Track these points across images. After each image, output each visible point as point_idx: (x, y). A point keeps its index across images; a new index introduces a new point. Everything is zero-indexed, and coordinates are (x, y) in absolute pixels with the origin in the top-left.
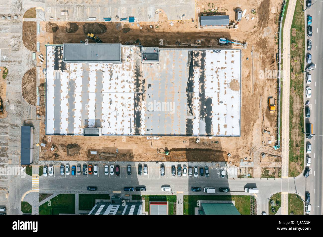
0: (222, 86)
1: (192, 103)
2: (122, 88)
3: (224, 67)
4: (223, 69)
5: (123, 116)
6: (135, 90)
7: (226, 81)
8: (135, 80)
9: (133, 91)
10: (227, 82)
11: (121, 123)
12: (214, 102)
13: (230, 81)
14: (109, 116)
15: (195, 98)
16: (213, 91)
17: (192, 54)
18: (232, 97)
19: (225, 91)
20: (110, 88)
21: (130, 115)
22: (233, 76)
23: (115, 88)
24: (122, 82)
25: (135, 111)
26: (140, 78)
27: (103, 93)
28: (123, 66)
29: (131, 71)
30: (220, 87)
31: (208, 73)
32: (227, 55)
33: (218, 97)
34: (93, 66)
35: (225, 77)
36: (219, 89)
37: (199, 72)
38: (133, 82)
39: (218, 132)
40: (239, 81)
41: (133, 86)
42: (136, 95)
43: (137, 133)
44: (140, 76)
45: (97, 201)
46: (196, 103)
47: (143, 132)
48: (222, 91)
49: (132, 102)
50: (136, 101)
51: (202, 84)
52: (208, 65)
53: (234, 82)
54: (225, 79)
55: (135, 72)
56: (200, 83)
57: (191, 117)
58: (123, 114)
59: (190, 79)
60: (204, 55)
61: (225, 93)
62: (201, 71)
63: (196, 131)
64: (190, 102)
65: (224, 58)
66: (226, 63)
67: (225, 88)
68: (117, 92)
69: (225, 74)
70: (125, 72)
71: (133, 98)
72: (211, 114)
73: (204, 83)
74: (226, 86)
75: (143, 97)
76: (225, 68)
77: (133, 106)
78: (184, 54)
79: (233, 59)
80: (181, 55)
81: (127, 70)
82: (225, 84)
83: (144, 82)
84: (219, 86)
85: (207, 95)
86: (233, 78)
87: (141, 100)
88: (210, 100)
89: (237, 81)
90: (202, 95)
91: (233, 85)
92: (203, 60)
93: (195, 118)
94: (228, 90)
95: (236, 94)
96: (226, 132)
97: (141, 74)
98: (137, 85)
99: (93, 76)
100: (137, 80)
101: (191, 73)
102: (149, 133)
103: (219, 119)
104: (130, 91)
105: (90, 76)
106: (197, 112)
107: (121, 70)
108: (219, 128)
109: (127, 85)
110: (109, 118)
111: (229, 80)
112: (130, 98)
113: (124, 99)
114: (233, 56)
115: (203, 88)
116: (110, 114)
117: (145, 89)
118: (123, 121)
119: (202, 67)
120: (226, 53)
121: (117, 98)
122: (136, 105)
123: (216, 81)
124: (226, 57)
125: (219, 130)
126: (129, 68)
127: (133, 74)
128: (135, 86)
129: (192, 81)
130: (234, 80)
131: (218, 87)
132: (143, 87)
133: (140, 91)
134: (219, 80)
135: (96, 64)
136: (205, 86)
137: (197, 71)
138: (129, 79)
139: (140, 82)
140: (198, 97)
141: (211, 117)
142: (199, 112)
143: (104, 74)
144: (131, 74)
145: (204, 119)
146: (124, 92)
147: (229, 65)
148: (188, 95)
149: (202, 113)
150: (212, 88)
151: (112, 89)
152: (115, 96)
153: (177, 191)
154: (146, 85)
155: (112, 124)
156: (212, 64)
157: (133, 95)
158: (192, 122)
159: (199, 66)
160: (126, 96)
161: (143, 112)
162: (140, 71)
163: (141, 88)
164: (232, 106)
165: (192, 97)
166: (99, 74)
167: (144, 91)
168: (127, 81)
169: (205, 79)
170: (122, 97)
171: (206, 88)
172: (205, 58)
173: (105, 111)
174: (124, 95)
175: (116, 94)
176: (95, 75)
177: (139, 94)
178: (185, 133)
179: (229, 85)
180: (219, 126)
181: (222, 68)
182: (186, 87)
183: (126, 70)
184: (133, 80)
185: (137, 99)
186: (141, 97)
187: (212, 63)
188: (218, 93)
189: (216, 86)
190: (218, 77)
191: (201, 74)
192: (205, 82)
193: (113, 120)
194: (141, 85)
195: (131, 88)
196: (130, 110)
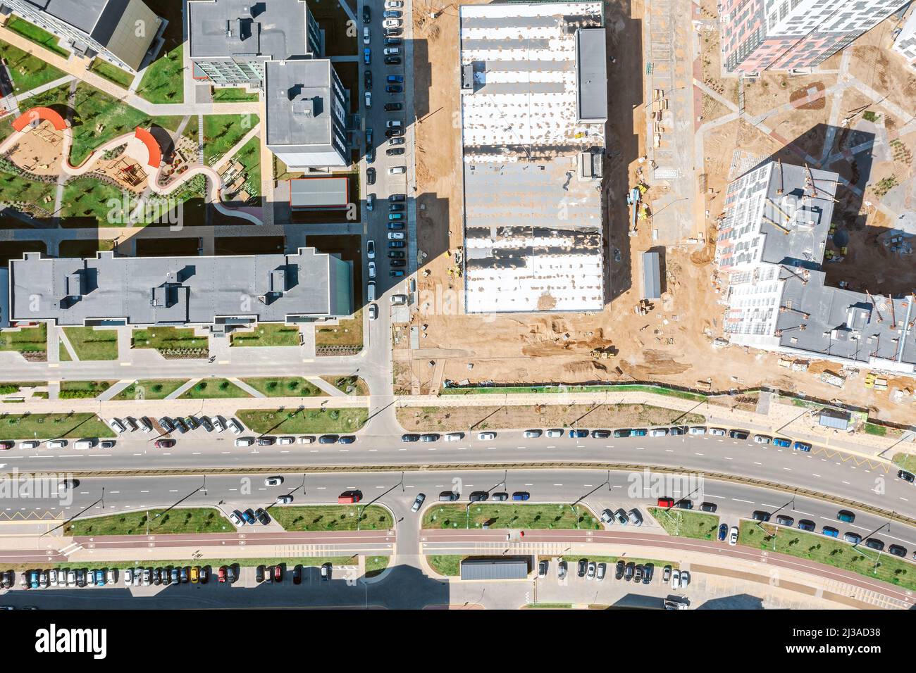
0: (545, 283)
1: (516, 236)
2: (538, 125)
3: (575, 285)
4: (572, 284)
5: (493, 126)
6: (534, 145)
7: (553, 288)
8: (551, 145)
9: (532, 142)
10: (551, 290)
11: (482, 125)
12: (520, 271)
13: (553, 296)
14: (493, 105)
15: (524, 241)
16: (537, 269)
17: (593, 233)
18: (527, 299)
19: (537, 288)
20: (536, 105)
21: (495, 137)
22: (561, 299)
23: (536, 114)
24: (547, 124)
25: (501, 146)
26: (554, 152)
27: (528, 94)
28: (572, 125)
29: (564, 138)
30: (542, 279)
31: (565, 259)
32: (594, 289)
33: (528, 277)
34: (571, 77)
35: (559, 288)
36: (540, 277)
37: (565, 245)
38: (547, 141)
39: (472, 278)
40: (553, 309)
41: (542, 142)
42: (526, 146)
43: (466, 150)
44: (557, 152)
45: (348, 92)
46: (517, 243)
47: (468, 159)
48: (538, 283)
49: (516, 141)
50: (516, 147)
51: (547, 249)
52: (577, 259)
53: (553, 300)
54: (555, 288)
55: (564, 145)
56: (549, 247)
57: (494, 232)
58: (497, 128)
59: (555, 232)
60: (594, 252)
61: (533, 288)
62: (569, 249)
63: (472, 243)
64: (517, 231)
65: (590, 286)
66: (581, 288)
67: (542, 288)
68: (531, 116)
69: (565, 288)
70: (562, 130)
71: (522, 142)
72: (499, 267)
73: (549, 253)
74: (546, 289)
75: (524, 158)
76: (574, 287)
77: (508, 142)
78: (595, 220)
79: (589, 299)
80: (592, 217)
81: (566, 132)
82: (549, 288)
83: (548, 159)
84: (544, 278)
85: (529, 260)
86: (558, 300)
87: (520, 155)
88: (521, 264)
89: (554, 306)
90: (529, 251)
91: (547, 299)
92: (585, 251)
93: (493, 241)
94: (539, 293)
95: (533, 305)
96: (472, 290)
97: (560, 153)
98: (543, 149)
99: (556, 77)
100: (551, 148)
101: (562, 233)
102: (468, 170)
103: (492, 279)
104: (532, 138)
105: (555, 73)
106: (502, 244)
107: (567, 121)
108: (478, 279)
109: (543, 131)
110: (490, 105)
111: (554, 294)
112: (522, 137)
113: (520, 128)
114: (594, 298)
115: (541, 252)
116: (496, 106)
117: (536, 161)
118: (485, 128)
119: (573, 251)
120: (598, 288)
121: (522, 116)
122: (511, 147)
123: (553, 273)
124: (591, 287)
125: (474, 280)
126: (569, 134)
127: (561, 141)
128: (541, 145)
129: (552, 235)
130: (555, 302)
131: (542, 276)
132: (540, 158)
133: (532, 154)
134: (554, 277)
135: (574, 82)
136: (544, 256)
137: (568, 242)
138: (552, 136)
139: (547, 153)
140: (526, 246)
141: (495, 265)
142: (503, 247)
143: (558, 95)
144: (559, 137)
145: (491, 256)
146: (531, 127)
147: (578, 293)
148: (527, 228)
149: (500, 252)
150: (541, 267)
151: (534, 110)
152: (525, 114)
153: (368, 224)
154: (543, 162)
155: (478, 110)
156: (579, 266)
157: (526, 142)
158: (486, 237)
159: (576, 246)
160: (526, 132)
161: (500, 159)
162: (565, 153)
163: (538, 154)
164: (513, 300)
165: (526, 235)
166: (559, 88)
167: (535, 159)
168: (549, 132)
169: (556, 256)
170: (522, 125)
171: (541, 257)
172: (588, 254)
173: (500, 98)
174: (526, 127)
175: (528, 115)
176: (557, 82)
177: (528, 151)
178: (468, 227)
179: (547, 294)
180: (481, 279)
181: (573, 282)
182: (542, 226)
183: (567, 129)
184: (551, 142)
185: (519, 149)
186: (524, 154)
187: (581, 266)
188: (534, 277)
189: (543, 273)
190: (558, 276)
191: (563, 248)
192: (550, 256)
193: (486, 111)
194: (542, 155)
195: (538, 138)
196: (502, 138)
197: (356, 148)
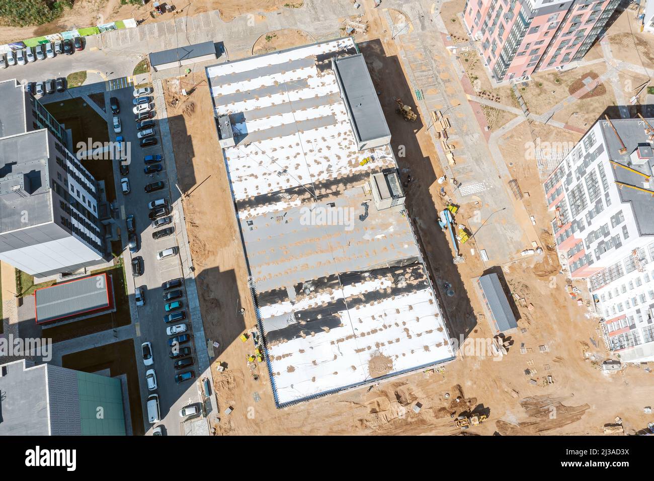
0: (371, 340)
1: (320, 290)
2: (316, 161)
3: (410, 333)
4: (405, 333)
5: (265, 174)
6: (317, 183)
7: (383, 344)
8: (336, 178)
9: (314, 180)
10: (381, 347)
11: (252, 175)
12: (336, 333)
13: (385, 354)
14: (260, 153)
15: (331, 294)
16: (357, 324)
17: (413, 265)
18: (354, 368)
19: (363, 350)
20: (309, 142)
21: (270, 185)
22: (397, 356)
23: (311, 151)
24: (326, 158)
25: (279, 192)
26: (341, 185)
27: (297, 134)
28: (354, 153)
29: (349, 169)
30: (367, 336)
31: (388, 304)
32: (436, 333)
33: (348, 338)
34: (340, 108)
35: (390, 342)
36: (363, 335)
37: (384, 287)
38: (331, 175)
39: (275, 357)
40: (391, 372)
41: (324, 177)
42: (308, 186)
43: (239, 206)
44: (345, 185)
45: (102, 183)
46: (323, 298)
47: (243, 214)
48: (362, 343)
49: (294, 183)
50: (297, 189)
51: (362, 297)
52: (402, 301)
53: (388, 360)
54: (386, 343)
55: (351, 175)
56: (364, 294)
57: (291, 292)
58: (270, 174)
59: (367, 274)
60: (421, 286)
61: (358, 351)
62: (389, 291)
63: (266, 311)
64: (320, 284)
65: (428, 330)
66: (419, 335)
67: (369, 348)
68: (305, 154)
69: (398, 340)
70: (344, 161)
71: (303, 183)
72: (308, 334)
73: (367, 302)
74: (374, 348)
75: (309, 199)
76: (410, 337)
77: (286, 186)
78: (411, 249)
79: (433, 348)
80: (406, 246)
81: (350, 162)
82: (377, 345)
83: (336, 194)
84: (368, 334)
85: (344, 316)
86: (393, 358)
87: (302, 197)
88: (335, 323)
89: (391, 368)
90: (340, 305)
91: (379, 363)
92: (409, 288)
93: (293, 303)
94: (366, 356)
95: (363, 374)
96: (279, 374)
97: (349, 185)
98: (327, 185)
99: (324, 111)
100: (336, 182)
101: (375, 273)
102: (245, 226)
103: (302, 351)
104: (312, 176)
105: (321, 107)
106: (305, 304)
107: (347, 152)
108: (284, 356)
109: (325, 164)
110: (256, 153)
111: (387, 351)
112: (300, 177)
113: (296, 168)
114: (439, 345)
115: (355, 302)
116: (263, 153)
117: (323, 199)
118: (256, 177)
119: (396, 292)
120: (440, 330)
121: (295, 157)
122: (290, 191)
123: (378, 324)
124: (431, 331)
125: (279, 358)
126: (353, 163)
127: (346, 172)
128: (325, 182)
129: (364, 278)
130: (391, 361)
131: (365, 332)
132: (327, 196)
133: (317, 192)
134: (381, 330)
135: (345, 111)
136: (361, 307)
137: (386, 283)
138: (334, 169)
139: (334, 188)
140: (336, 299)
141: (302, 333)
142: (307, 308)
143: (331, 127)
144: (343, 169)
145: (294, 322)
146: (309, 166)
147: (416, 343)
148: (332, 277)
149: (304, 314)
150: (361, 322)
151: (308, 147)
152: (298, 154)
153: (141, 323)
154: (332, 199)
155: (243, 161)
156: (408, 308)
157: (306, 181)
158: (283, 301)
159: (396, 285)
160: (303, 171)
161: (280, 206)
162: (354, 184)
163: (323, 191)
164: (336, 373)
165: (332, 286)
166: (331, 120)
167: (321, 197)
168: (330, 166)
169: (376, 303)
170: (298, 165)
171: (358, 308)
172: (415, 291)
173: (266, 144)
174: (303, 167)
175: (302, 154)
176: (325, 115)
177: (311, 190)
178: (258, 292)
179: (378, 354)
180: (287, 355)
181: (407, 330)
182: (349, 270)
183: (349, 159)
184: (335, 175)
185: (301, 191)
186: (307, 195)
187: (411, 308)
188: (355, 336)
189: (366, 327)
190: (385, 327)
191: (382, 291)
192: (368, 305)
193: (253, 161)
194: (329, 191)
195: (319, 175)
196: (278, 184)
197: (116, 239)
